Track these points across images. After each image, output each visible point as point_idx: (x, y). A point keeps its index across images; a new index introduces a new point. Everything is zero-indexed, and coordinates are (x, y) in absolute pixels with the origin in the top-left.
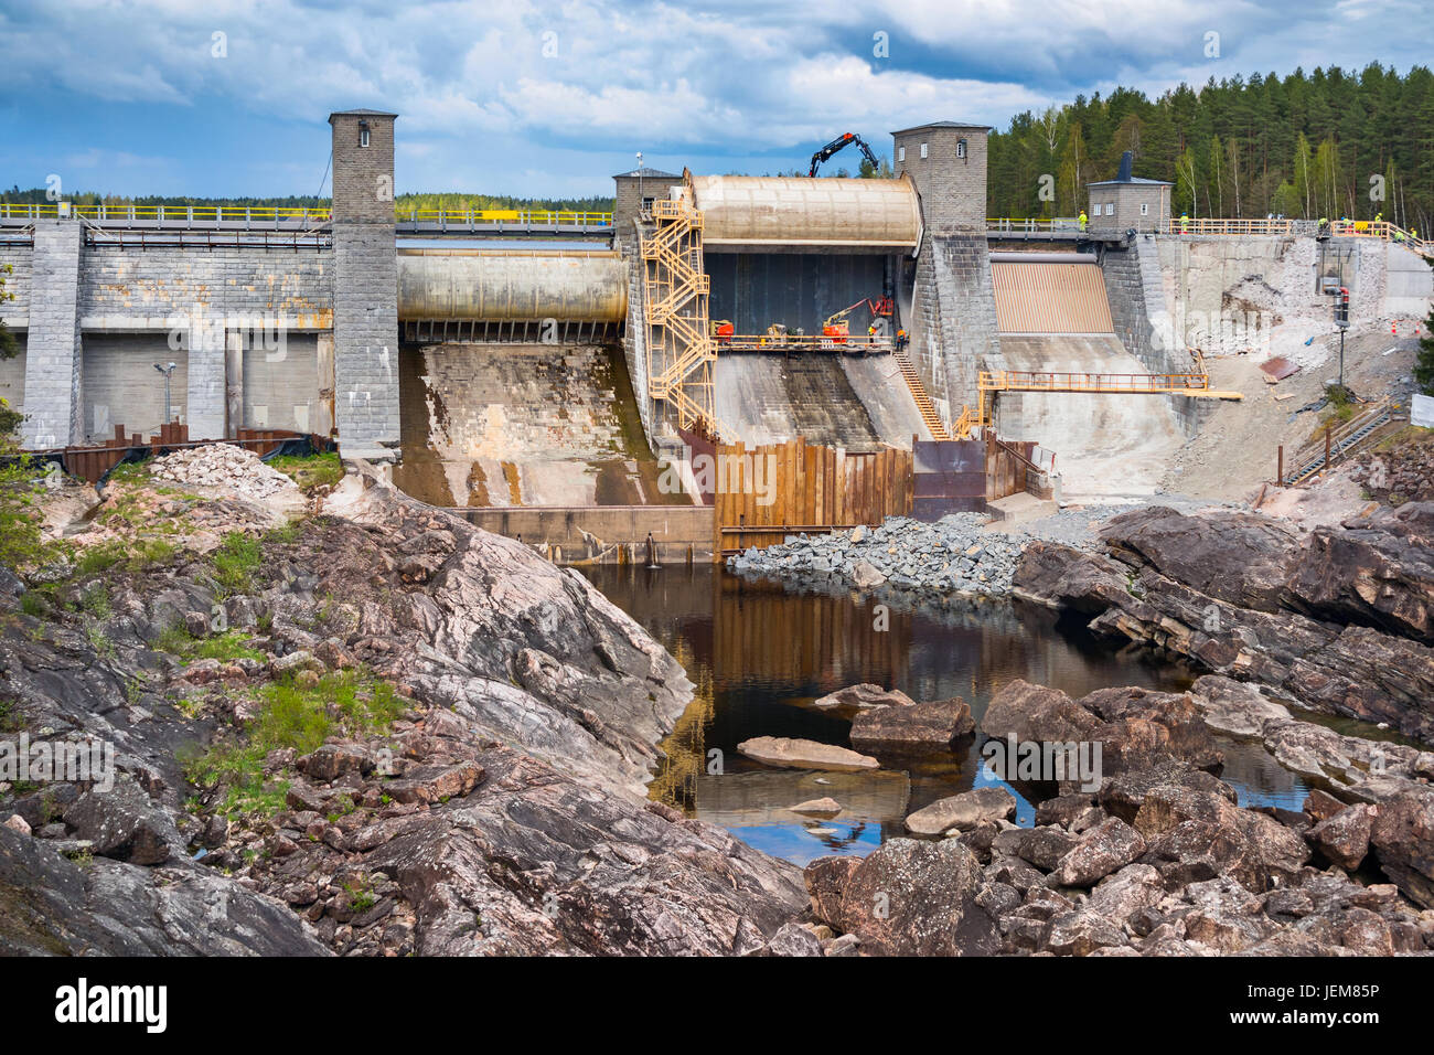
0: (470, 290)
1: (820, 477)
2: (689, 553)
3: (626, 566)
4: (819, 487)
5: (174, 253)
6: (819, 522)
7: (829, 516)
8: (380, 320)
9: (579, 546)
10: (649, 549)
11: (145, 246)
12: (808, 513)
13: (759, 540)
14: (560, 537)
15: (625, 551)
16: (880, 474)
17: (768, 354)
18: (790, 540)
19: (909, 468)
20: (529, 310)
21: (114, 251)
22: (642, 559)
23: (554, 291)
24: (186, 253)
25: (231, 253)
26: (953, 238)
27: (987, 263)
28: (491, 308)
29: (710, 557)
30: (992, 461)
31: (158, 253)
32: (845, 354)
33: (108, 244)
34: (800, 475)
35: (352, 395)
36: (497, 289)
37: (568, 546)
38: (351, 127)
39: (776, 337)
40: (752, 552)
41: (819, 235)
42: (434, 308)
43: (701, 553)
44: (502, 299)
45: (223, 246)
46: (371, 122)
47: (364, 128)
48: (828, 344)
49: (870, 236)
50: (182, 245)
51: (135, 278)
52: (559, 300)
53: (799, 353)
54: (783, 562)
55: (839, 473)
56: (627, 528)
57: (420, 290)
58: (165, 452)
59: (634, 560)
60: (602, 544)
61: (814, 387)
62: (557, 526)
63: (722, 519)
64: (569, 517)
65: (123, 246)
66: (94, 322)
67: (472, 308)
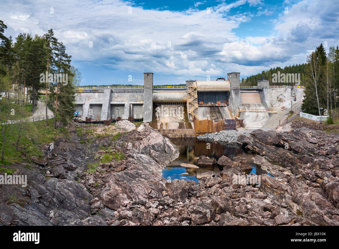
0: (164, 98)
1: (211, 125)
2: (191, 136)
3: (182, 138)
4: (211, 126)
5: (123, 93)
6: (211, 131)
7: (212, 130)
8: (150, 102)
9: (175, 135)
10: (185, 135)
11: (119, 92)
12: (209, 130)
13: (201, 134)
14: (172, 133)
15: (182, 135)
16: (220, 124)
17: (208, 107)
18: (206, 134)
19: (224, 123)
20: (173, 100)
21: (115, 93)
22: (184, 137)
24: (125, 93)
25: (131, 93)
26: (235, 89)
27: (240, 93)
28: (167, 100)
29: (194, 136)
30: (237, 122)
31: (121, 93)
32: (220, 106)
33: (115, 92)
34: (208, 124)
35: (145, 113)
36: (168, 97)
37: (173, 135)
38: (146, 75)
39: (209, 104)
40: (200, 136)
42: (159, 100)
43: (193, 136)
44: (169, 99)
45: (130, 92)
46: (149, 74)
47: (148, 75)
48: (217, 105)
49: (223, 89)
50: (125, 92)
51: (118, 96)
52: (177, 99)
53: (213, 106)
54: (204, 137)
55: (213, 124)
56: (182, 132)
57: (157, 98)
58: (118, 121)
59: (183, 137)
60: (178, 134)
61: (214, 111)
62: (172, 132)
63: (196, 131)
64: (173, 130)
65: (117, 92)
66: (112, 103)
67: (164, 100)
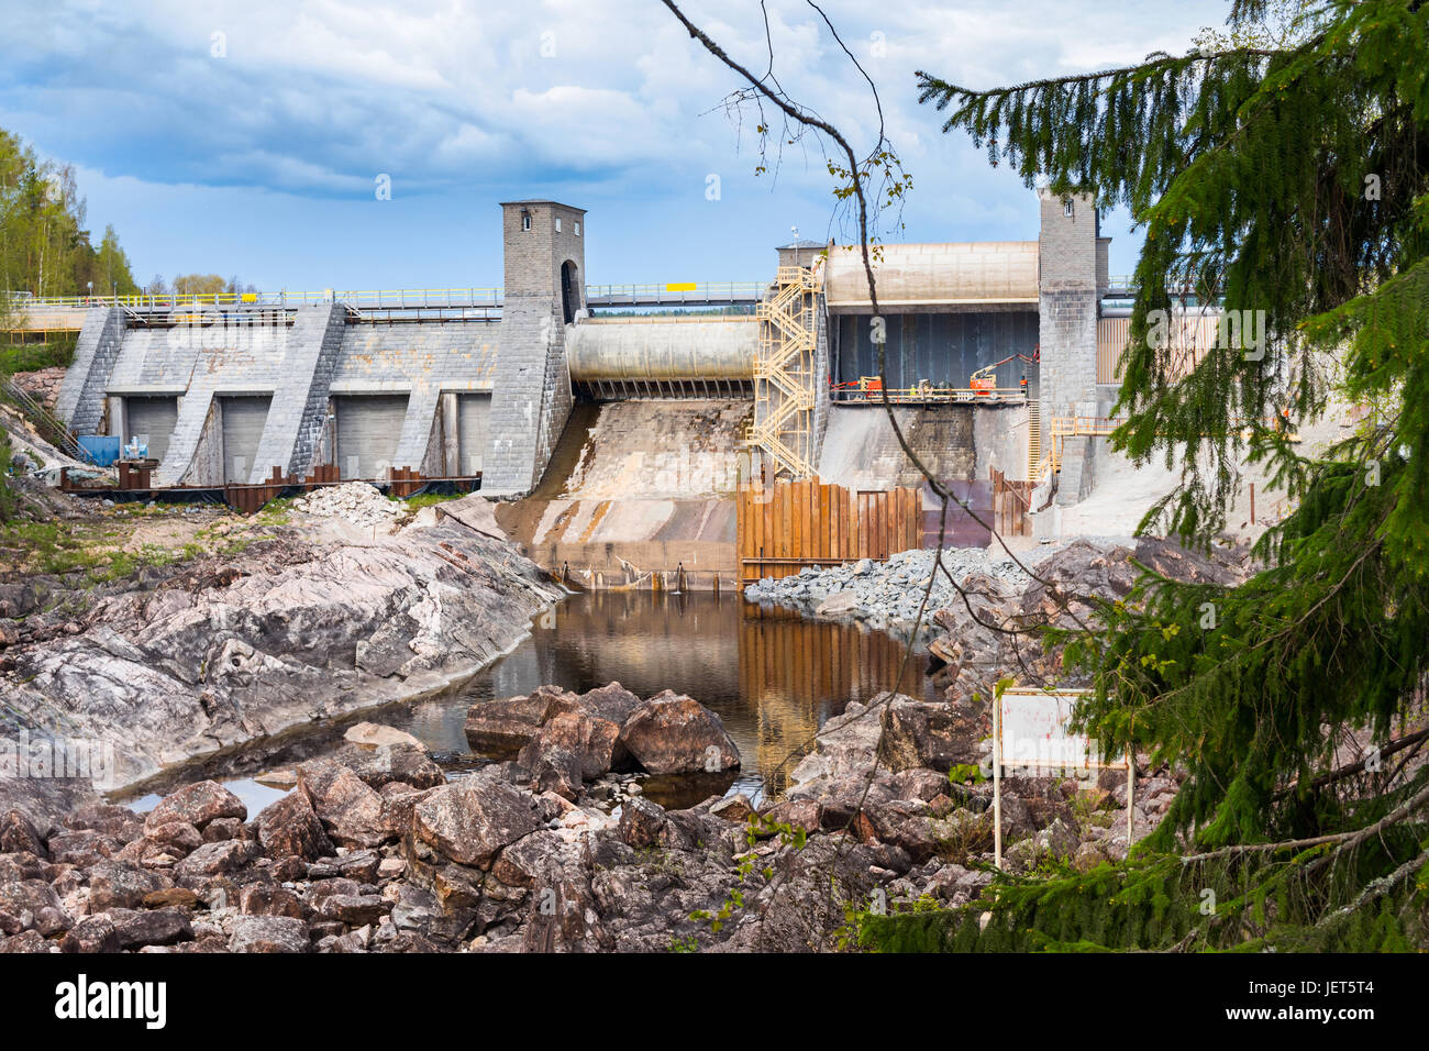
0: (636, 353)
1: (834, 513)
2: (716, 582)
3: (660, 592)
4: (834, 522)
5: (413, 328)
6: (834, 555)
7: (843, 548)
8: (529, 379)
9: (618, 573)
10: (681, 577)
11: (391, 322)
12: (823, 547)
13: (778, 571)
14: (601, 564)
15: (659, 578)
16: (892, 511)
17: (909, 406)
18: (805, 571)
19: (918, 505)
20: (689, 370)
21: (368, 327)
22: (673, 586)
23: (709, 353)
24: (424, 328)
25: (458, 326)
26: (1062, 293)
27: (1093, 315)
28: (656, 368)
29: (735, 586)
30: (999, 499)
31: (401, 328)
32: (982, 405)
33: (366, 322)
34: (816, 512)
35: (497, 443)
36: (659, 351)
37: (609, 573)
38: (517, 213)
40: (767, 582)
41: (945, 295)
42: (607, 369)
43: (727, 582)
44: (664, 361)
45: (455, 321)
46: (532, 209)
47: (526, 214)
48: (964, 396)
50: (421, 321)
51: (379, 349)
52: (714, 360)
53: (937, 406)
54: (788, 591)
55: (853, 510)
56: (660, 558)
57: (594, 354)
58: (314, 488)
59: (666, 587)
60: (638, 572)
61: (938, 436)
62: (599, 555)
63: (743, 550)
64: (609, 547)
65: (375, 323)
66: (340, 386)
67: (640, 369)
